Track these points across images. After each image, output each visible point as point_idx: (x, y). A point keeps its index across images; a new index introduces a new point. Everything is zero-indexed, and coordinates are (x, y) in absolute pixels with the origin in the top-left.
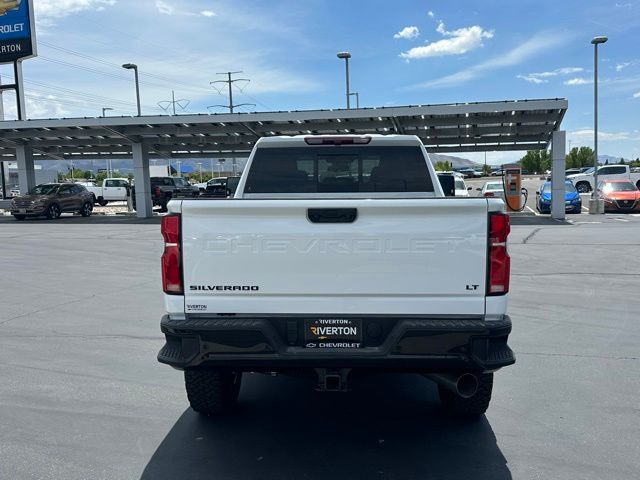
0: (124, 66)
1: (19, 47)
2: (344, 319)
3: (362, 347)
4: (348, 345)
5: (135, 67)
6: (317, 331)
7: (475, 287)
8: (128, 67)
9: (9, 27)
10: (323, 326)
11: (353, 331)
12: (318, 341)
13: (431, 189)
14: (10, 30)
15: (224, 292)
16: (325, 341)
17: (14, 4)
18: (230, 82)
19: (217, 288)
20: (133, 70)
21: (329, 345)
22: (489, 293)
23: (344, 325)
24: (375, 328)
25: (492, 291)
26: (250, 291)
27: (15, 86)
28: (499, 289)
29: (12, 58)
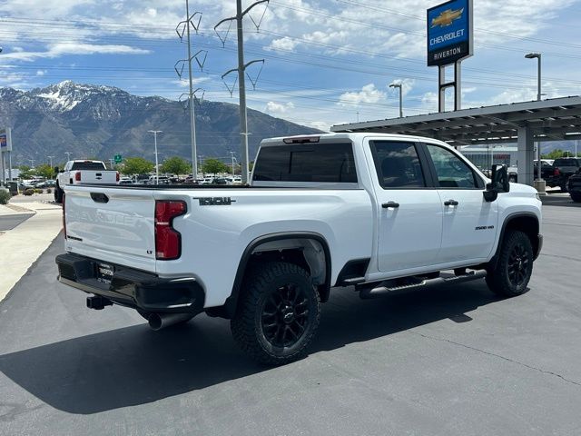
0: (527, 56)
1: (459, 50)
5: (538, 56)
7: (151, 252)
8: (531, 56)
9: (453, 34)
10: (103, 268)
12: (101, 277)
14: (454, 37)
16: (104, 278)
17: (458, 13)
20: (536, 59)
21: (105, 281)
22: (157, 258)
25: (159, 256)
27: (454, 84)
28: (162, 255)
29: (454, 60)
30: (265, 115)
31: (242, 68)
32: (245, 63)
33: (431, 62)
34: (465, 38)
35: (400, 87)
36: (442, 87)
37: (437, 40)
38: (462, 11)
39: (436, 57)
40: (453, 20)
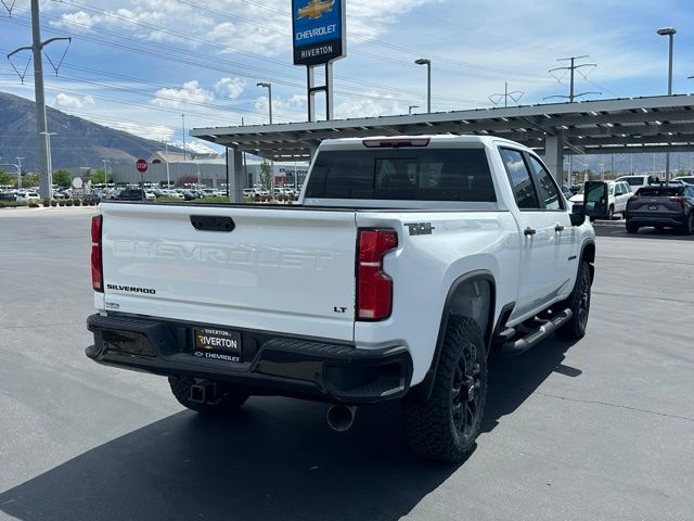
0: (417, 62)
1: (330, 49)
2: (225, 330)
3: (241, 361)
4: (229, 358)
5: (428, 62)
6: (203, 340)
7: (343, 310)
8: (421, 62)
9: (323, 29)
10: (209, 335)
11: (233, 344)
12: (204, 350)
13: (493, 198)
14: (324, 32)
15: (130, 292)
16: (211, 351)
17: (328, 5)
18: (572, 68)
19: (126, 289)
20: (426, 65)
21: (213, 356)
22: (358, 318)
23: (226, 337)
24: (252, 342)
25: (361, 316)
26: (149, 294)
27: (326, 88)
28: (370, 313)
29: (325, 59)
30: (54, 110)
31: (37, 47)
32: (43, 41)
33: (298, 61)
34: (337, 36)
35: (269, 86)
36: (311, 91)
37: (305, 35)
38: (333, 2)
39: (303, 54)
40: (323, 13)
